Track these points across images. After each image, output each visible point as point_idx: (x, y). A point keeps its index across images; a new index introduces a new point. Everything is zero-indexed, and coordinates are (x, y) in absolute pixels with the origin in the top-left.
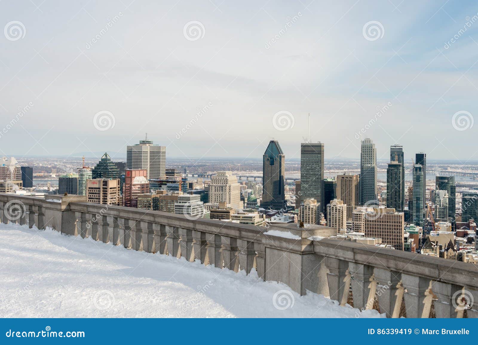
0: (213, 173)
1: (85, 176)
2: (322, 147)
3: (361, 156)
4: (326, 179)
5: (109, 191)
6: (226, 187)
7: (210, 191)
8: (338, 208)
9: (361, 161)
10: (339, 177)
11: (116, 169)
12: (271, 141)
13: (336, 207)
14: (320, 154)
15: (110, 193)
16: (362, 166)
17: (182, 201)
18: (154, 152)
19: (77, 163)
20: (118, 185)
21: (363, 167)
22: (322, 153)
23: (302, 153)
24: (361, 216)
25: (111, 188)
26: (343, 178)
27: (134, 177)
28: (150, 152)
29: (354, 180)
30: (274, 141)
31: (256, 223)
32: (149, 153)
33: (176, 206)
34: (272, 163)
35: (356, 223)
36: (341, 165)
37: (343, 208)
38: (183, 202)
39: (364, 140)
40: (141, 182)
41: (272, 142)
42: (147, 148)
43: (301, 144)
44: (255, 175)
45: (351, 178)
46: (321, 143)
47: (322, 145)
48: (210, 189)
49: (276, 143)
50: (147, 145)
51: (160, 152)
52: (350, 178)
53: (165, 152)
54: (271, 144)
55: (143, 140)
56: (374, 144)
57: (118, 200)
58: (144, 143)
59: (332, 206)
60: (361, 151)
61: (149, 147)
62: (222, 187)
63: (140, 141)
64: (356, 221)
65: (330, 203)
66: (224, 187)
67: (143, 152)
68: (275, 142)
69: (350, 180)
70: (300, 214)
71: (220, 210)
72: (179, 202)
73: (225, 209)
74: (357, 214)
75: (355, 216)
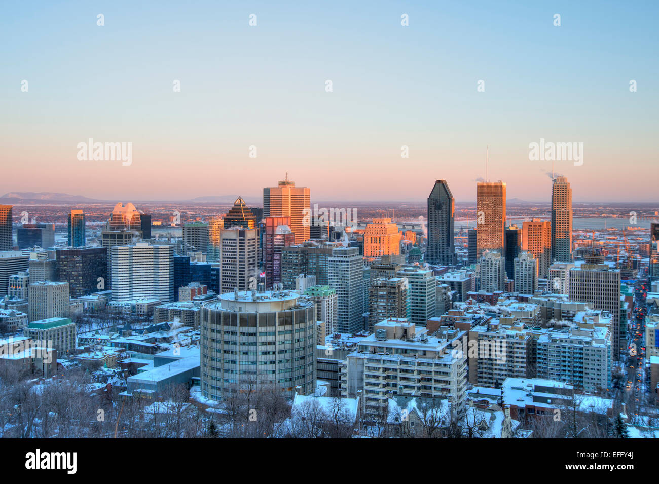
0: (362, 220)
1: (215, 225)
2: (502, 188)
3: (553, 199)
4: (508, 228)
5: (247, 243)
6: (384, 237)
8: (528, 263)
9: (553, 205)
10: (525, 225)
11: (253, 216)
12: (437, 180)
13: (526, 262)
14: (502, 196)
15: (249, 246)
17: (337, 255)
18: (296, 195)
19: (200, 209)
20: (258, 235)
21: (555, 212)
23: (478, 196)
24: (559, 273)
25: (249, 240)
26: (531, 226)
27: (277, 226)
28: (292, 195)
29: (544, 228)
30: (441, 181)
31: (428, 282)
32: (290, 196)
33: (329, 261)
34: (439, 208)
36: (517, 209)
37: (534, 263)
38: (338, 257)
39: (556, 178)
40: (285, 232)
41: (438, 182)
42: (288, 191)
43: (477, 184)
44: (413, 223)
45: (541, 226)
46: (502, 182)
48: (365, 240)
49: (444, 184)
50: (288, 187)
51: (303, 195)
52: (539, 226)
53: (309, 195)
54: (437, 185)
55: (282, 181)
56: (569, 184)
57: (258, 254)
58: (283, 184)
59: (521, 261)
60: (551, 192)
61: (290, 189)
62: (379, 238)
63: (279, 182)
64: (552, 279)
65: (518, 257)
66: (382, 238)
67: (284, 195)
68: (443, 182)
69: (539, 229)
70: (480, 271)
71: (382, 265)
72: (334, 257)
73: (388, 265)
74: (555, 271)
75: (551, 273)
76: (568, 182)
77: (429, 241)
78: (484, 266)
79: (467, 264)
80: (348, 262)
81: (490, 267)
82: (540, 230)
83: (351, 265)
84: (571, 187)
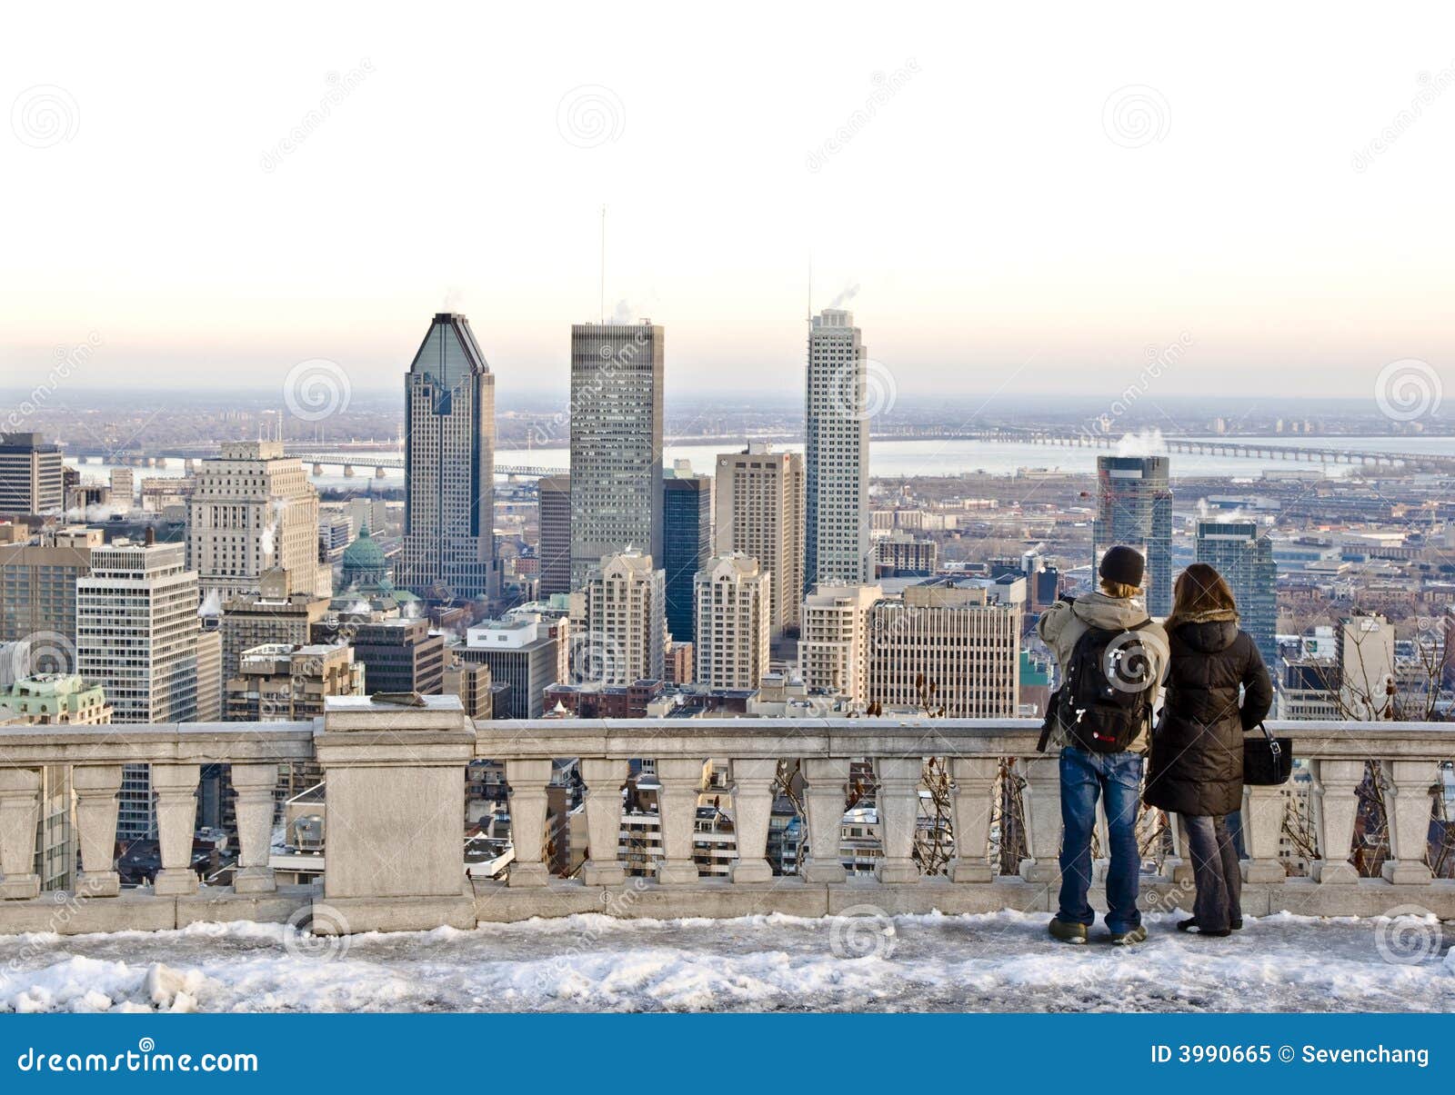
2: (656, 342)
4: (671, 472)
6: (261, 507)
7: (195, 524)
8: (737, 588)
10: (724, 463)
12: (437, 315)
13: (731, 586)
14: (650, 368)
16: (813, 417)
21: (817, 421)
22: (655, 364)
26: (743, 465)
29: (785, 472)
30: (449, 315)
31: (418, 657)
33: (82, 590)
34: (443, 408)
35: (814, 648)
37: (756, 586)
38: (112, 575)
39: (819, 314)
41: (442, 319)
43: (574, 327)
45: (773, 466)
46: (654, 323)
47: (656, 332)
48: (195, 517)
49: (460, 325)
52: (768, 466)
54: (437, 327)
56: (858, 331)
59: (715, 580)
60: (807, 359)
62: (244, 509)
64: (814, 638)
65: (707, 568)
66: (252, 509)
68: (455, 320)
69: (767, 476)
70: (588, 617)
71: (264, 602)
72: (97, 575)
73: (285, 602)
74: (821, 612)
75: (811, 618)
76: (856, 324)
77: (409, 518)
78: (598, 598)
79: (535, 593)
80: (147, 592)
81: (617, 602)
82: (771, 479)
83: (156, 601)
84: (863, 343)
